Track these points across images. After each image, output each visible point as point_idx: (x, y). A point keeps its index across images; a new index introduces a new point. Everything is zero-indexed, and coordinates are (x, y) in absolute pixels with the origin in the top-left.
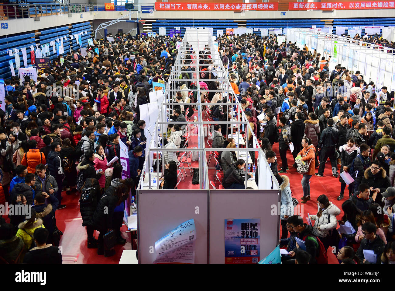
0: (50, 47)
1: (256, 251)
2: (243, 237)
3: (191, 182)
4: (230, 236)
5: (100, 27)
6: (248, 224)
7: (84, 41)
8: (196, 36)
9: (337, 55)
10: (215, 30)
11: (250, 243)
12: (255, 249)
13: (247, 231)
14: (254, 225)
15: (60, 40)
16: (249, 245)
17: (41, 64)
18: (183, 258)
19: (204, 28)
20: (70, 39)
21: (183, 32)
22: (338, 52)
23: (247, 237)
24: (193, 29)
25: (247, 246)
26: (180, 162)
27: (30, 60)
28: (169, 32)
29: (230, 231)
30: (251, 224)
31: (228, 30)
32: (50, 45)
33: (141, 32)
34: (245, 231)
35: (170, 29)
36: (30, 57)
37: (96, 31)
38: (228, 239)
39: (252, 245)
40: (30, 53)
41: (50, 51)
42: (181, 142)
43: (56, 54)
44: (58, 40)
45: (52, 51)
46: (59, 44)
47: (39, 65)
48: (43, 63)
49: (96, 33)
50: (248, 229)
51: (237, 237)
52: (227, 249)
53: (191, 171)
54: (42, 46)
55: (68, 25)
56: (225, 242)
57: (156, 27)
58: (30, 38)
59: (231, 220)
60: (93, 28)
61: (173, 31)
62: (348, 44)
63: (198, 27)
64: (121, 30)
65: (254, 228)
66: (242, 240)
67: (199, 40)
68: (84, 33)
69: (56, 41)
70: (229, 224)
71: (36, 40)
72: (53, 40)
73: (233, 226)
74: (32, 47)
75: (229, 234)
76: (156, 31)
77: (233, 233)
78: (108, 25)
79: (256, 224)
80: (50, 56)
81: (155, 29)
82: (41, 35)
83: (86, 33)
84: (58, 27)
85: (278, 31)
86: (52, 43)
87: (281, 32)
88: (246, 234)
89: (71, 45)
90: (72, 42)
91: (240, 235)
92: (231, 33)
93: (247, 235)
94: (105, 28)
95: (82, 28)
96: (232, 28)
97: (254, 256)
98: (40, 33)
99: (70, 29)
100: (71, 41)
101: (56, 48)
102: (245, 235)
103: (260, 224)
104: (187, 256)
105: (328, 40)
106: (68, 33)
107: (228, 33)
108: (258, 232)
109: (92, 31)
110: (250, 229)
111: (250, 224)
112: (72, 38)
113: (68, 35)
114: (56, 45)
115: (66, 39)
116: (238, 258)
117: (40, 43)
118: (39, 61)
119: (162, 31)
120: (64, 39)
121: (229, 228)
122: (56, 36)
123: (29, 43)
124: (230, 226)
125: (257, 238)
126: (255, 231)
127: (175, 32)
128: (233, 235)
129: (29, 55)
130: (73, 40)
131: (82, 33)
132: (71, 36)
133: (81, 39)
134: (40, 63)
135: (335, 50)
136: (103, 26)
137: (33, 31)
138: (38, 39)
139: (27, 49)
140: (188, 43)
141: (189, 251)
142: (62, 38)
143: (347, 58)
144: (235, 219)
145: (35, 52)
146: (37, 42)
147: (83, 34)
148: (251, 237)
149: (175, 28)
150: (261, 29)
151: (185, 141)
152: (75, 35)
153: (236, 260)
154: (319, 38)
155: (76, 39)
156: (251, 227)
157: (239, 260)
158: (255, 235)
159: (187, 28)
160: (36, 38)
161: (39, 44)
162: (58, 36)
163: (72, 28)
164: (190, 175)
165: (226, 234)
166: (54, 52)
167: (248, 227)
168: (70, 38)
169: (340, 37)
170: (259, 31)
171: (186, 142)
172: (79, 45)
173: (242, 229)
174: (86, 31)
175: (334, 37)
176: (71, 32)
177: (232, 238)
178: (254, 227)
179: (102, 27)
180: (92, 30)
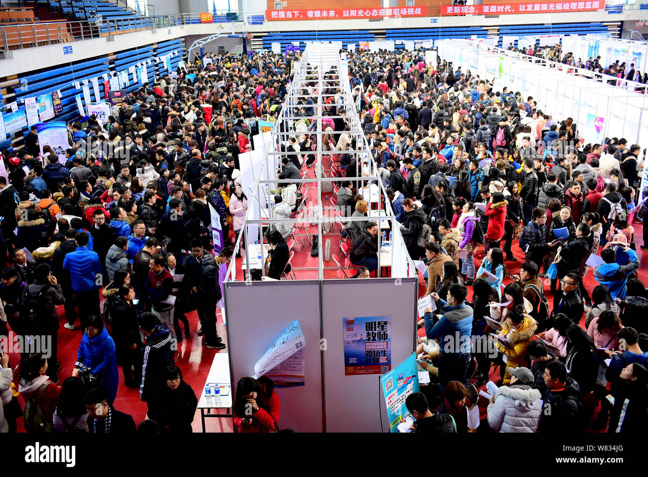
0: (129, 75)
1: (386, 357)
2: (369, 339)
3: (309, 254)
4: (351, 339)
5: (195, 45)
6: (375, 323)
7: (174, 65)
8: (319, 54)
9: (504, 75)
10: (345, 44)
11: (378, 347)
12: (385, 355)
13: (373, 333)
14: (383, 325)
15: (142, 64)
16: (376, 350)
17: (117, 99)
18: (289, 369)
19: (330, 42)
20: (155, 63)
21: (302, 48)
22: (504, 71)
23: (374, 339)
24: (317, 43)
25: (374, 351)
26: (295, 227)
27: (103, 93)
28: (284, 49)
29: (351, 333)
30: (379, 323)
31: (363, 45)
32: (128, 72)
33: (249, 49)
34: (371, 332)
35: (287, 45)
36: (103, 89)
37: (189, 50)
38: (348, 343)
39: (380, 350)
40: (103, 84)
41: (130, 80)
42: (297, 200)
43: (137, 83)
44: (139, 64)
45: (132, 79)
46: (141, 70)
47: (113, 100)
48: (118, 97)
49: (189, 53)
50: (375, 330)
51: (360, 341)
52: (347, 356)
53: (310, 239)
54: (118, 73)
55: (152, 44)
56: (344, 347)
57: (268, 42)
58: (102, 64)
59: (352, 319)
60: (186, 46)
61: (290, 47)
62: (517, 61)
63: (322, 42)
64: (223, 47)
65: (382, 329)
66: (367, 344)
67: (324, 60)
68: (174, 54)
69: (136, 66)
70: (349, 324)
71: (111, 66)
72: (133, 65)
73: (355, 327)
74: (105, 76)
75: (350, 337)
76: (268, 48)
77: (355, 335)
78: (205, 43)
79: (386, 323)
80: (130, 86)
81: (267, 46)
82: (117, 60)
83: (177, 54)
84: (139, 48)
85: (427, 44)
86: (132, 69)
87: (432, 45)
88: (373, 336)
89: (157, 70)
90: (158, 66)
91: (365, 337)
92: (366, 48)
93: (374, 338)
94: (201, 46)
95: (171, 47)
96: (368, 41)
97: (384, 364)
98: (115, 57)
99: (155, 50)
100: (156, 66)
101: (137, 75)
102: (371, 338)
103: (390, 323)
104: (295, 366)
105: (492, 55)
106: (153, 55)
107: (361, 47)
108: (388, 333)
109: (184, 51)
110: (377, 329)
111: (377, 323)
112: (158, 61)
113: (153, 57)
114: (137, 72)
115: (150, 63)
116: (363, 367)
117: (115, 70)
118: (114, 95)
119: (276, 48)
120: (147, 63)
121: (349, 329)
122: (137, 60)
123: (101, 71)
124: (351, 326)
125: (386, 340)
126: (384, 332)
127: (293, 48)
128: (355, 338)
129: (102, 86)
130: (159, 63)
131: (171, 54)
132: (157, 58)
133: (170, 62)
134: (115, 97)
135: (500, 68)
136: (199, 43)
137: (107, 55)
138: (113, 65)
139: (99, 79)
140: (309, 64)
141: (297, 360)
142: (144, 62)
143: (516, 80)
144: (357, 317)
145: (109, 82)
146: (112, 69)
147: (172, 56)
148: (380, 340)
149: (292, 43)
150: (405, 42)
151: (302, 199)
152: (161, 57)
153: (360, 369)
154: (479, 53)
155: (163, 62)
156: (378, 327)
157: (362, 369)
158: (384, 337)
159: (308, 43)
160: (110, 63)
161: (114, 72)
162: (140, 60)
163: (158, 48)
164: (308, 245)
165: (345, 337)
166: (135, 80)
167: (375, 326)
168: (155, 61)
169: (507, 52)
170: (402, 44)
171: (303, 201)
172: (167, 70)
173: (367, 330)
174: (176, 52)
175: (499, 52)
176: (156, 53)
177: (353, 341)
178: (383, 327)
179: (198, 45)
180: (185, 49)
